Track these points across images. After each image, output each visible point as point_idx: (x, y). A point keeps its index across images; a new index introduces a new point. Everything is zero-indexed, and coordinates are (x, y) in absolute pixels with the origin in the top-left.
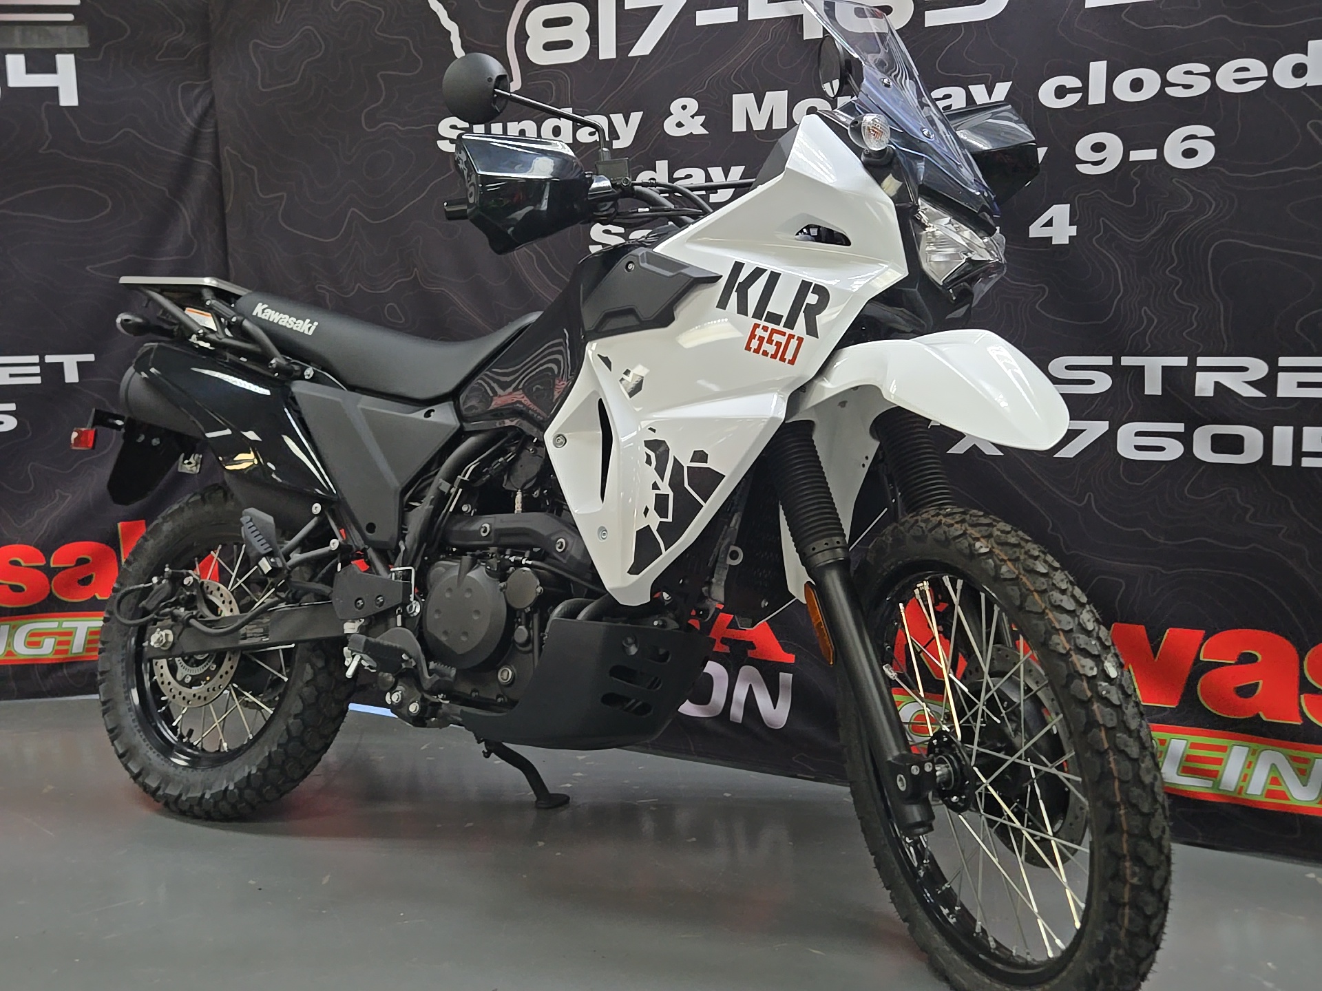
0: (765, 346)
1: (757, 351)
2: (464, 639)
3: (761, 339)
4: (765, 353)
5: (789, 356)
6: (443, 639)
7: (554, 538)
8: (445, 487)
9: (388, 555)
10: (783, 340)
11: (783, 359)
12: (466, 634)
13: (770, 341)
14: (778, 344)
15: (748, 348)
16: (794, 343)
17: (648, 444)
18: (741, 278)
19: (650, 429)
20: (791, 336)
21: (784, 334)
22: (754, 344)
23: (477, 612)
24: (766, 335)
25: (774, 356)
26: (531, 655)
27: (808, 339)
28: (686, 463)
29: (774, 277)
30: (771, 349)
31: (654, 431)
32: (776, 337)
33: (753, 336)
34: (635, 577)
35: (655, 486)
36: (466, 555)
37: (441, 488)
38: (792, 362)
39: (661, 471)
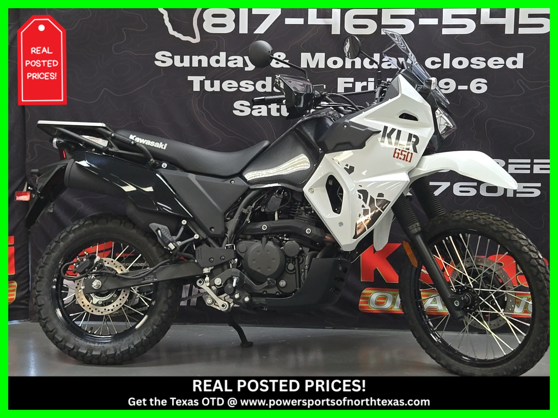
0: (400, 156)
1: (397, 158)
2: (269, 270)
3: (398, 153)
4: (400, 158)
5: (409, 159)
6: (259, 271)
7: (304, 229)
8: (245, 211)
9: (219, 240)
10: (406, 154)
11: (407, 160)
12: (269, 268)
13: (402, 154)
14: (405, 155)
15: (394, 156)
16: (410, 155)
17: (359, 191)
18: (388, 132)
19: (360, 186)
20: (409, 153)
21: (406, 152)
22: (396, 155)
23: (273, 259)
24: (400, 152)
25: (404, 159)
26: (294, 275)
27: (414, 153)
28: (375, 197)
29: (399, 132)
30: (402, 157)
31: (361, 186)
32: (403, 153)
33: (395, 152)
34: (356, 240)
35: (363, 206)
36: (263, 237)
37: (243, 211)
38: (410, 161)
39: (365, 200)
